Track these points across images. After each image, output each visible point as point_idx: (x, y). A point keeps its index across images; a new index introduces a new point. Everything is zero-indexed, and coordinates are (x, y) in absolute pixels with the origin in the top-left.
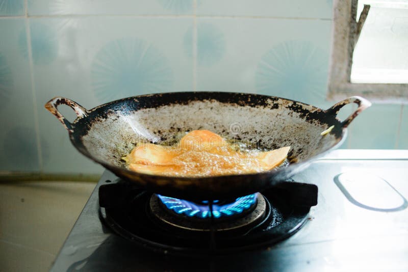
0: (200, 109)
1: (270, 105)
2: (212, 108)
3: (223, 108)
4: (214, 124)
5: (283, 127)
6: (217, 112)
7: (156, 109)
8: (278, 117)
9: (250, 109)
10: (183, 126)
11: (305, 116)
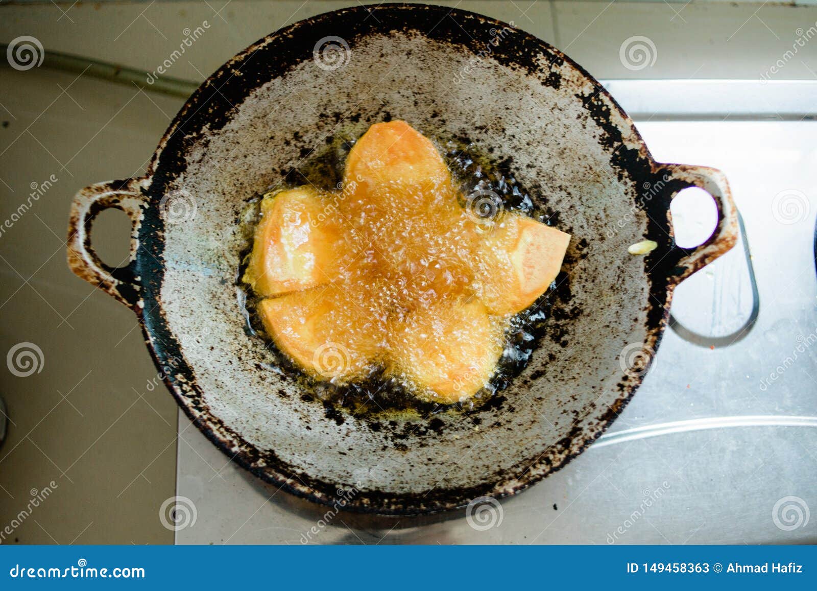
0: (382, 55)
1: (541, 70)
2: (409, 54)
3: (436, 53)
4: (415, 93)
5: (562, 146)
6: (421, 65)
7: (284, 77)
8: (556, 111)
9: (496, 66)
10: (345, 106)
11: (611, 146)
